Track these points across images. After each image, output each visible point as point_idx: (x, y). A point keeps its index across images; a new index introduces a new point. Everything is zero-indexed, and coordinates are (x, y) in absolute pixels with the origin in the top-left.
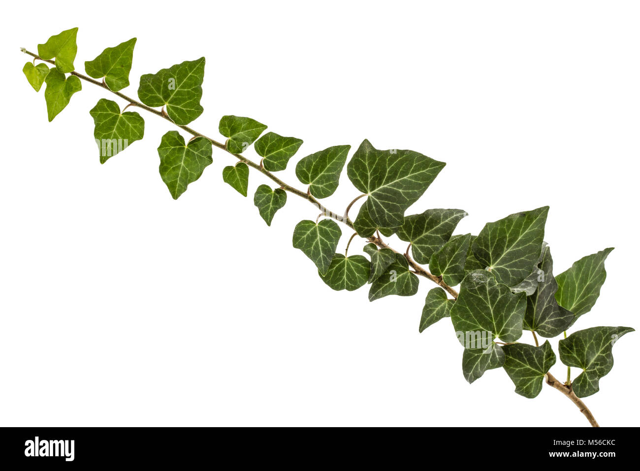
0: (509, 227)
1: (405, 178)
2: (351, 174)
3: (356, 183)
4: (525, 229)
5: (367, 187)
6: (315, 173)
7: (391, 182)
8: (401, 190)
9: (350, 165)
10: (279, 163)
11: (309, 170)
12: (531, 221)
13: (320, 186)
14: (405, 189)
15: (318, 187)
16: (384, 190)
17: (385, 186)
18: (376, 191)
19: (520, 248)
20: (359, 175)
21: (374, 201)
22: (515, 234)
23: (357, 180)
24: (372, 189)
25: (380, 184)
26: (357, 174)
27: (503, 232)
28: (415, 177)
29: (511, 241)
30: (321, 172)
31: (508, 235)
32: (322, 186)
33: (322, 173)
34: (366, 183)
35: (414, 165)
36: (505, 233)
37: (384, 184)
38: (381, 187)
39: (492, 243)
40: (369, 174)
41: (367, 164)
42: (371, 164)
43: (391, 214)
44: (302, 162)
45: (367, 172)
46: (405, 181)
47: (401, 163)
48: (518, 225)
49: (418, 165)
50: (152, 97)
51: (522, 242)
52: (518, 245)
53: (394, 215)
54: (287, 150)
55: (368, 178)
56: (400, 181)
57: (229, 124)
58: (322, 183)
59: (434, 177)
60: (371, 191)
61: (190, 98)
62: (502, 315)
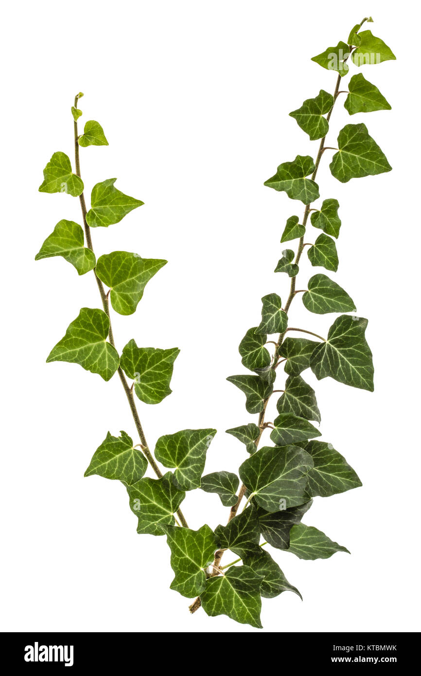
0: (335, 462)
1: (350, 365)
2: (339, 320)
3: (333, 328)
4: (339, 475)
5: (332, 338)
6: (320, 291)
7: (343, 355)
8: (340, 366)
9: (346, 316)
10: (316, 259)
11: (321, 285)
12: (347, 477)
13: (312, 299)
14: (343, 368)
15: (311, 299)
16: (335, 352)
17: (338, 352)
18: (332, 346)
19: (324, 479)
20: (340, 327)
21: (324, 349)
22: (332, 470)
23: (336, 327)
24: (332, 343)
25: (338, 347)
26: (340, 326)
27: (330, 459)
28: (354, 372)
29: (324, 469)
30: (324, 296)
31: (329, 464)
32: (313, 301)
33: (323, 297)
34: (335, 335)
35: (363, 367)
36: (330, 461)
37: (339, 350)
38: (336, 349)
39: (318, 455)
40: (343, 335)
41: (350, 329)
42: (351, 333)
43: (322, 366)
44: (325, 277)
45: (344, 332)
46: (348, 365)
47: (360, 356)
48: (339, 469)
49: (364, 370)
50: (346, 137)
51: (328, 477)
52: (325, 476)
53: (322, 369)
54: (327, 261)
55: (339, 335)
56: (346, 362)
57: (331, 207)
58: (316, 300)
60: (330, 342)
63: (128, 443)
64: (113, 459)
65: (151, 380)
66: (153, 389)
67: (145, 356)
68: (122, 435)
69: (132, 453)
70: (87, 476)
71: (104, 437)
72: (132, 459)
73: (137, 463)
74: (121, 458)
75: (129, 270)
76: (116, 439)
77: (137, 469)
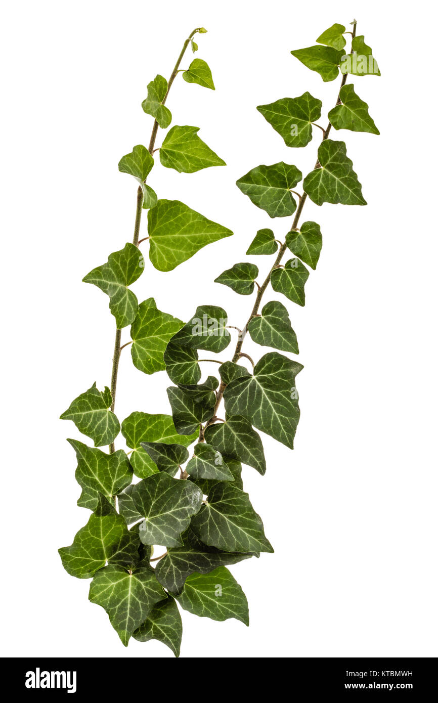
0: (247, 515)
1: (274, 411)
2: (268, 357)
3: (262, 362)
4: (248, 532)
5: (260, 374)
6: (272, 321)
7: (269, 398)
8: (261, 408)
9: (277, 354)
10: (280, 284)
11: (275, 314)
13: (261, 327)
14: (264, 413)
15: (259, 325)
16: (260, 392)
17: (263, 392)
18: (258, 383)
19: (230, 530)
20: (269, 365)
21: (248, 383)
22: (242, 523)
24: (260, 380)
25: (265, 386)
26: (269, 363)
27: (242, 511)
28: (276, 421)
29: (234, 520)
30: (273, 326)
31: (240, 516)
32: (261, 329)
33: (272, 328)
34: (264, 373)
35: (287, 418)
36: (242, 513)
37: (266, 391)
38: (262, 388)
39: (230, 502)
40: (272, 374)
41: (280, 371)
42: (281, 375)
44: (282, 307)
45: (273, 372)
46: (270, 410)
47: (287, 405)
48: (250, 525)
49: (288, 422)
51: (235, 531)
52: (232, 527)
54: (293, 291)
55: (268, 373)
56: (270, 406)
57: (313, 233)
58: (263, 329)
59: (279, 440)
60: (257, 378)
61: (329, 191)
62: (164, 524)
63: (107, 402)
64: (89, 412)
65: (154, 347)
66: (151, 357)
67: (159, 321)
68: (105, 391)
69: (107, 415)
70: (63, 419)
71: (90, 387)
72: (105, 420)
73: (110, 426)
74: (96, 414)
75: (183, 226)
76: (98, 393)
77: (108, 432)
